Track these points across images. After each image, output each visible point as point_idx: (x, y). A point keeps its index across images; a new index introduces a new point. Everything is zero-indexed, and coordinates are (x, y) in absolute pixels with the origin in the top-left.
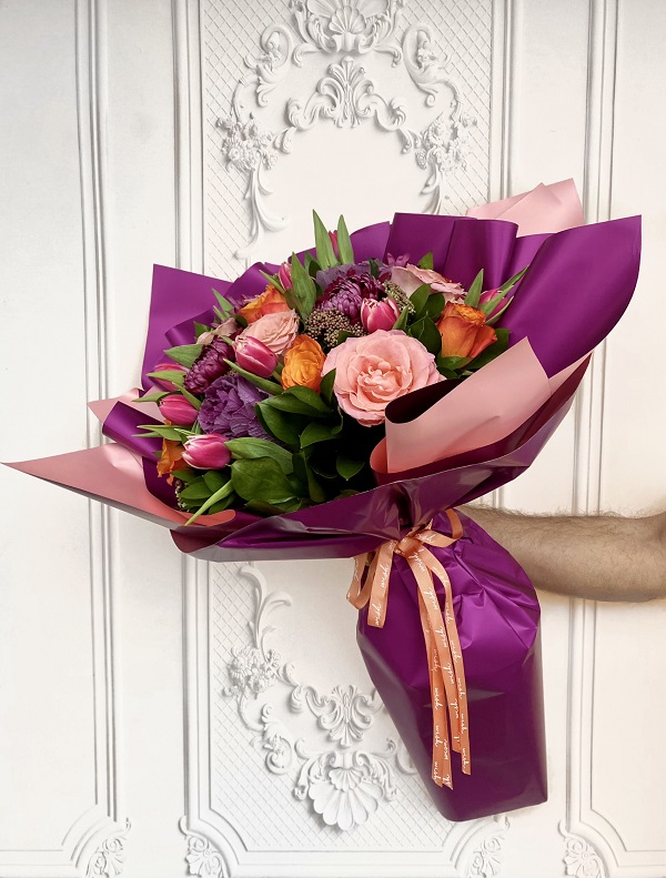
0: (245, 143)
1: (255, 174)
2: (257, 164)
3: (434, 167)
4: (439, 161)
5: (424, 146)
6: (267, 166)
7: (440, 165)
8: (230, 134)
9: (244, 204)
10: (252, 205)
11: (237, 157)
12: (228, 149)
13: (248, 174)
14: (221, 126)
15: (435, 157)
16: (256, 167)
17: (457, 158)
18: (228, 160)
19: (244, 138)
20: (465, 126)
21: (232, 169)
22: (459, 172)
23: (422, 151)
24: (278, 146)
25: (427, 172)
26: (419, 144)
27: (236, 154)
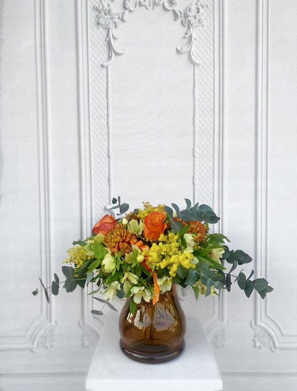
0: (106, 17)
1: (111, 30)
2: (112, 26)
3: (189, 25)
4: (192, 23)
5: (185, 17)
6: (116, 27)
7: (192, 25)
8: (100, 12)
9: (106, 43)
10: (109, 44)
11: (103, 22)
12: (99, 19)
13: (107, 30)
14: (96, 9)
15: (189, 21)
16: (111, 27)
17: (199, 21)
18: (98, 24)
19: (106, 15)
20: (203, 7)
21: (101, 28)
22: (200, 28)
23: (184, 19)
24: (121, 18)
25: (186, 28)
26: (183, 16)
27: (102, 21)
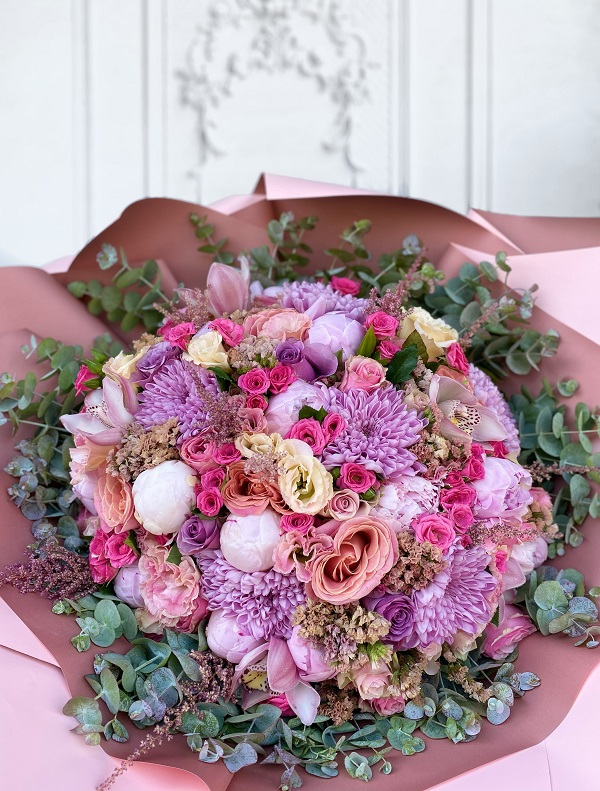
6: (215, 102)
8: (186, 81)
14: (181, 75)
17: (366, 93)
18: (184, 101)
21: (188, 108)
27: (192, 96)
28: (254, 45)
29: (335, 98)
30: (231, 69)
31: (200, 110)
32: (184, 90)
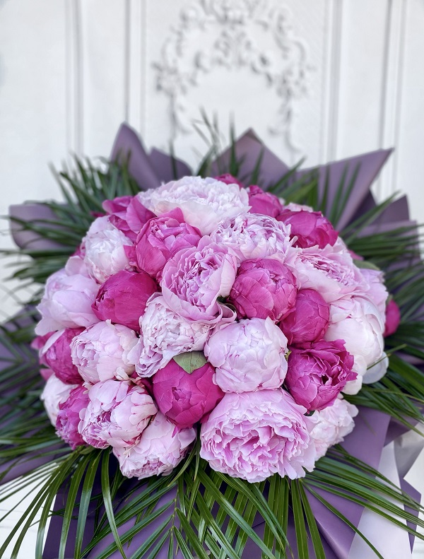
3: (287, 94)
8: (161, 71)
11: (166, 86)
14: (157, 67)
17: (304, 90)
18: (159, 87)
20: (309, 69)
25: (284, 98)
28: (217, 46)
29: (279, 93)
30: (197, 64)
31: (171, 96)
32: (159, 78)
